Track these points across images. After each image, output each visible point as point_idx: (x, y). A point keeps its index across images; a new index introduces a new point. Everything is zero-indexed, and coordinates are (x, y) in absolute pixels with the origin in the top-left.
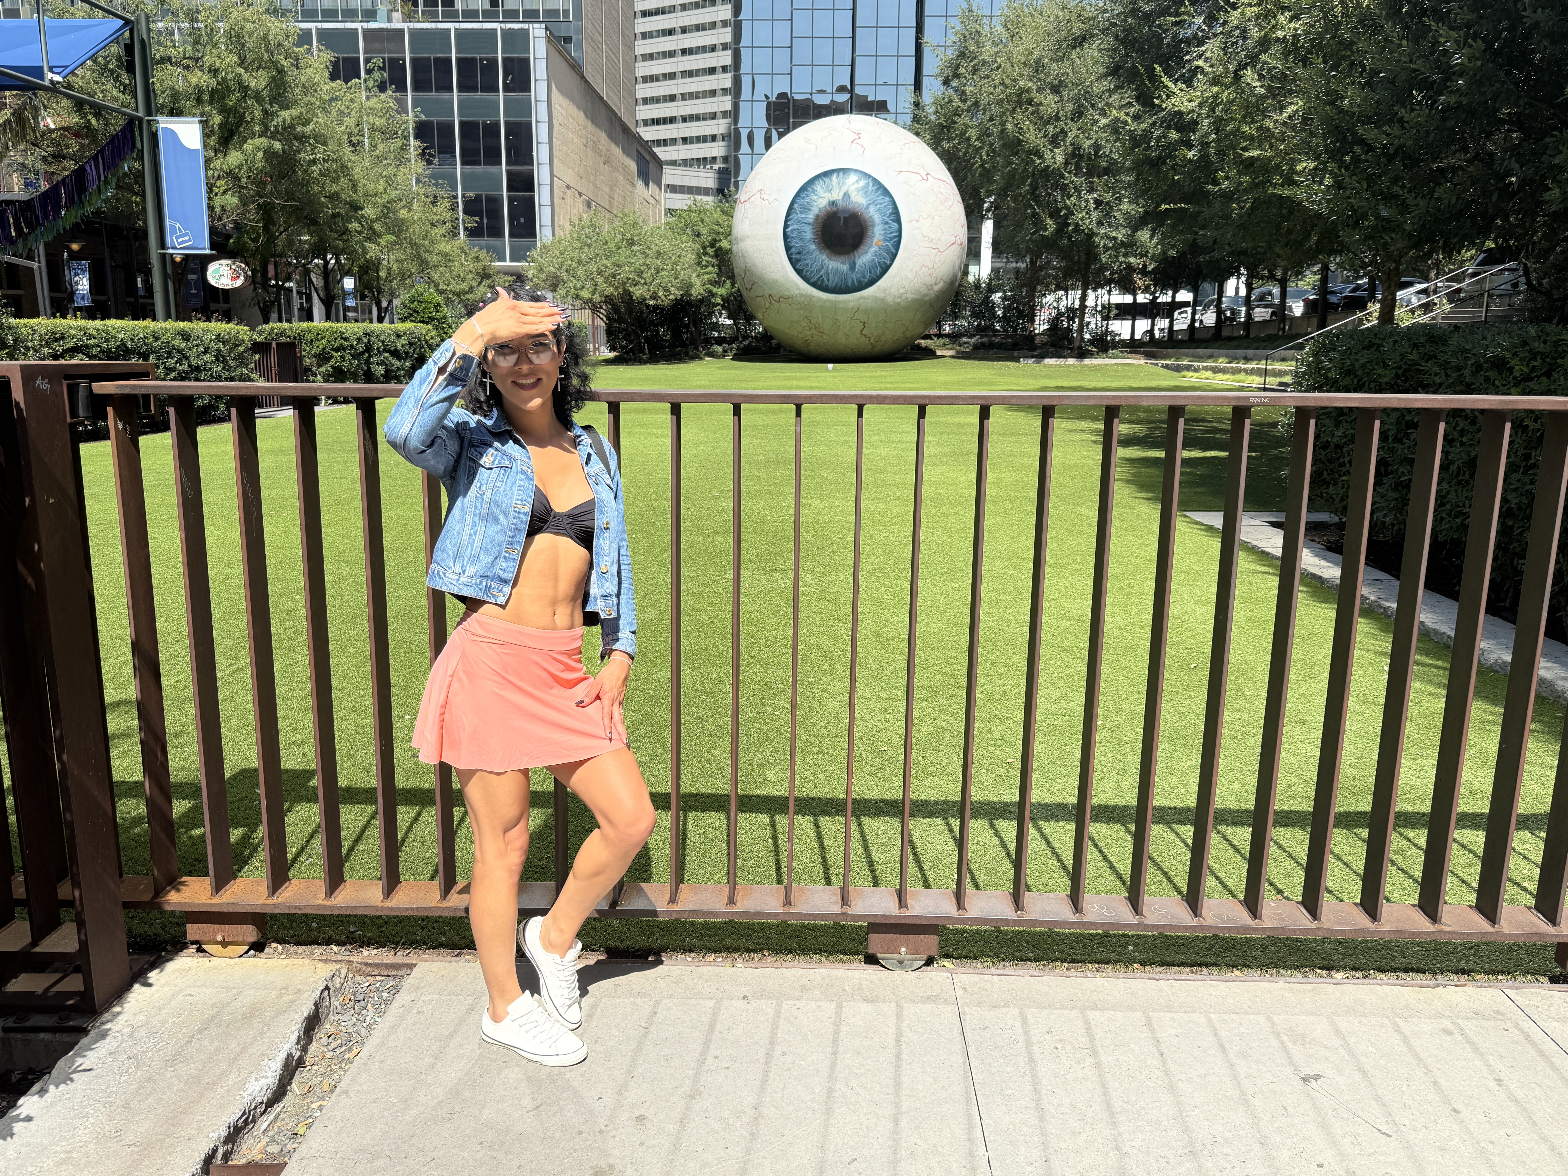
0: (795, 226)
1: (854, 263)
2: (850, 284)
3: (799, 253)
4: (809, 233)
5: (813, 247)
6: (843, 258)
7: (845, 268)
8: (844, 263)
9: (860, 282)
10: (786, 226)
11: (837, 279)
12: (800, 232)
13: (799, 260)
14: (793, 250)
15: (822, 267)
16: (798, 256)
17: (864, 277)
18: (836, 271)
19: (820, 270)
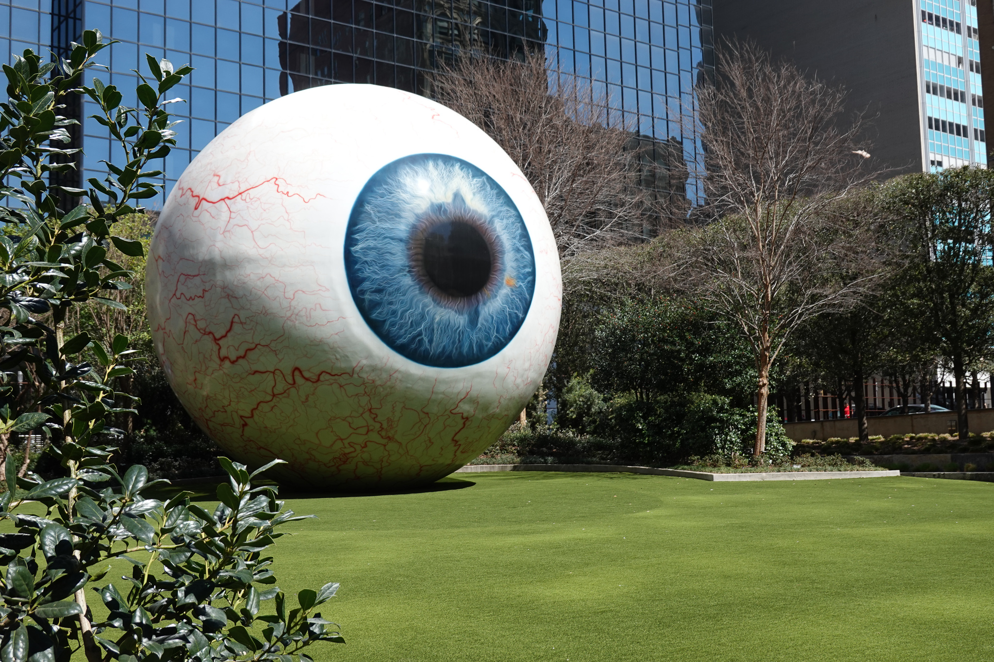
0: (371, 243)
1: (477, 313)
2: (465, 349)
3: (379, 291)
4: (399, 257)
5: (407, 281)
6: (460, 303)
7: (460, 320)
8: (460, 312)
9: (480, 346)
10: (350, 241)
11: (445, 341)
12: (381, 253)
13: (375, 305)
14: (366, 285)
15: (423, 317)
16: (377, 297)
17: (488, 339)
18: (447, 326)
19: (415, 324)
